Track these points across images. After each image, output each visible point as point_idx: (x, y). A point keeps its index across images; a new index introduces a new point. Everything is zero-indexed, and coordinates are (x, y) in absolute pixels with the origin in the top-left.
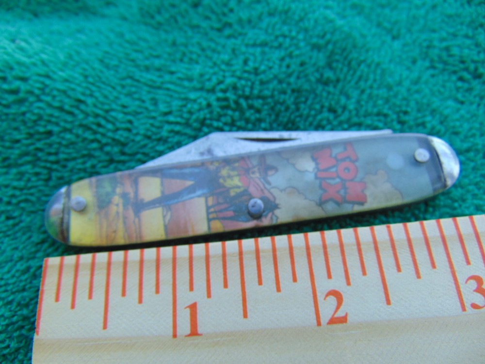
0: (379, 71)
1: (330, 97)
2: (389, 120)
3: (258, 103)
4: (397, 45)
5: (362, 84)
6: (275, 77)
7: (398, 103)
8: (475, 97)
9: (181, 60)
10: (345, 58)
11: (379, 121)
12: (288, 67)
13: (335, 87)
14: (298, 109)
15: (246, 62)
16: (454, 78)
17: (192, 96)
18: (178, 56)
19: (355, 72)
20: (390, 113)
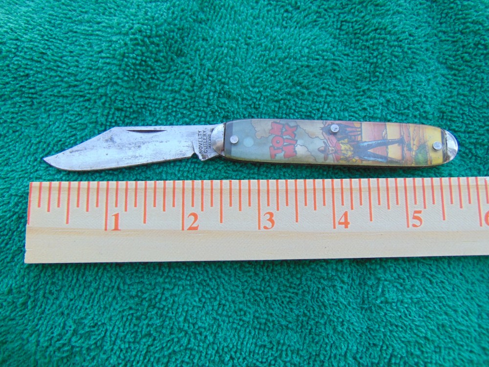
0: (233, 12)
1: (203, 31)
2: (239, 42)
3: (156, 40)
5: (222, 21)
6: (165, 21)
7: (245, 32)
8: (294, 22)
9: (104, 14)
10: (212, 4)
11: (233, 43)
12: (173, 13)
13: (206, 24)
14: (183, 41)
15: (146, 13)
16: (282, 11)
17: (114, 39)
18: (101, 10)
19: (218, 14)
20: (240, 38)
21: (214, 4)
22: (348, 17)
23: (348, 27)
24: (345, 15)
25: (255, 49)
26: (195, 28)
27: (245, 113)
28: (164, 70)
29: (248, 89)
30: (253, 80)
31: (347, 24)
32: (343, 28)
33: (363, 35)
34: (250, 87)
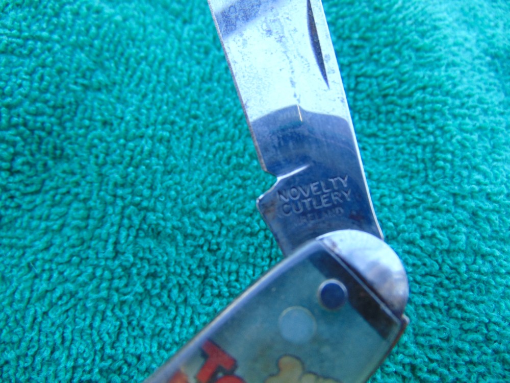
1: (104, 107)
2: (176, 128)
4: (187, 31)
6: (26, 96)
7: (186, 107)
10: (122, 54)
11: (165, 130)
12: (42, 78)
14: (64, 130)
19: (134, 72)
20: (178, 119)
21: (126, 55)
22: (370, 69)
23: (371, 85)
24: (362, 64)
25: (206, 139)
26: (87, 102)
27: (191, 262)
28: (29, 189)
29: (195, 214)
30: (204, 198)
31: (368, 81)
32: (360, 87)
33: (401, 96)
34: (198, 211)
